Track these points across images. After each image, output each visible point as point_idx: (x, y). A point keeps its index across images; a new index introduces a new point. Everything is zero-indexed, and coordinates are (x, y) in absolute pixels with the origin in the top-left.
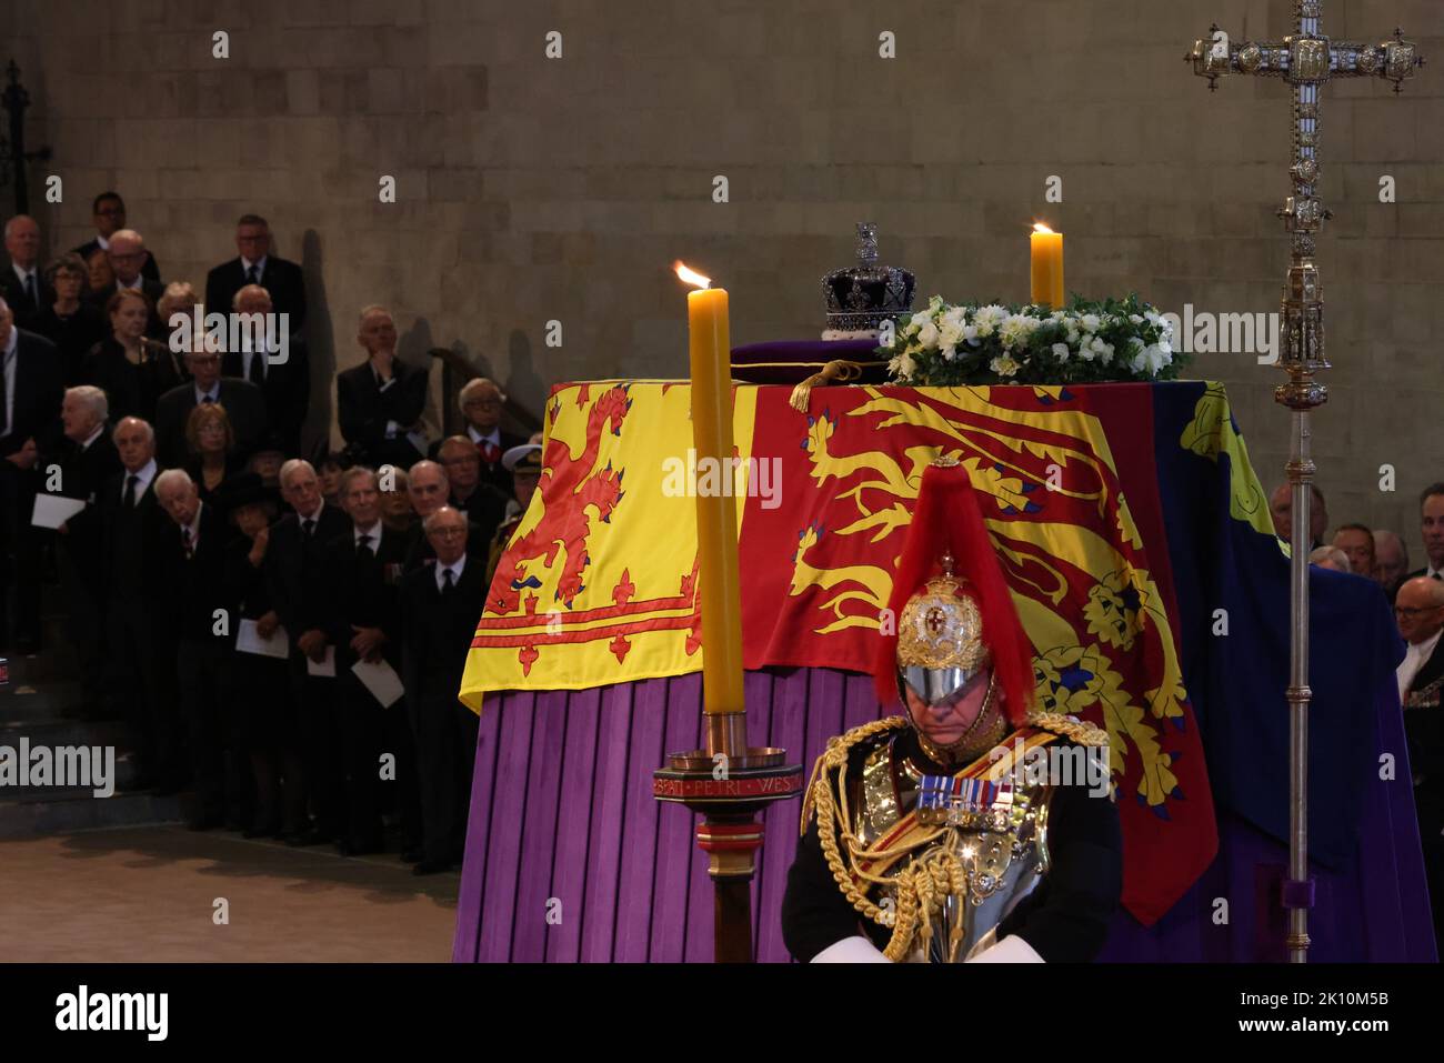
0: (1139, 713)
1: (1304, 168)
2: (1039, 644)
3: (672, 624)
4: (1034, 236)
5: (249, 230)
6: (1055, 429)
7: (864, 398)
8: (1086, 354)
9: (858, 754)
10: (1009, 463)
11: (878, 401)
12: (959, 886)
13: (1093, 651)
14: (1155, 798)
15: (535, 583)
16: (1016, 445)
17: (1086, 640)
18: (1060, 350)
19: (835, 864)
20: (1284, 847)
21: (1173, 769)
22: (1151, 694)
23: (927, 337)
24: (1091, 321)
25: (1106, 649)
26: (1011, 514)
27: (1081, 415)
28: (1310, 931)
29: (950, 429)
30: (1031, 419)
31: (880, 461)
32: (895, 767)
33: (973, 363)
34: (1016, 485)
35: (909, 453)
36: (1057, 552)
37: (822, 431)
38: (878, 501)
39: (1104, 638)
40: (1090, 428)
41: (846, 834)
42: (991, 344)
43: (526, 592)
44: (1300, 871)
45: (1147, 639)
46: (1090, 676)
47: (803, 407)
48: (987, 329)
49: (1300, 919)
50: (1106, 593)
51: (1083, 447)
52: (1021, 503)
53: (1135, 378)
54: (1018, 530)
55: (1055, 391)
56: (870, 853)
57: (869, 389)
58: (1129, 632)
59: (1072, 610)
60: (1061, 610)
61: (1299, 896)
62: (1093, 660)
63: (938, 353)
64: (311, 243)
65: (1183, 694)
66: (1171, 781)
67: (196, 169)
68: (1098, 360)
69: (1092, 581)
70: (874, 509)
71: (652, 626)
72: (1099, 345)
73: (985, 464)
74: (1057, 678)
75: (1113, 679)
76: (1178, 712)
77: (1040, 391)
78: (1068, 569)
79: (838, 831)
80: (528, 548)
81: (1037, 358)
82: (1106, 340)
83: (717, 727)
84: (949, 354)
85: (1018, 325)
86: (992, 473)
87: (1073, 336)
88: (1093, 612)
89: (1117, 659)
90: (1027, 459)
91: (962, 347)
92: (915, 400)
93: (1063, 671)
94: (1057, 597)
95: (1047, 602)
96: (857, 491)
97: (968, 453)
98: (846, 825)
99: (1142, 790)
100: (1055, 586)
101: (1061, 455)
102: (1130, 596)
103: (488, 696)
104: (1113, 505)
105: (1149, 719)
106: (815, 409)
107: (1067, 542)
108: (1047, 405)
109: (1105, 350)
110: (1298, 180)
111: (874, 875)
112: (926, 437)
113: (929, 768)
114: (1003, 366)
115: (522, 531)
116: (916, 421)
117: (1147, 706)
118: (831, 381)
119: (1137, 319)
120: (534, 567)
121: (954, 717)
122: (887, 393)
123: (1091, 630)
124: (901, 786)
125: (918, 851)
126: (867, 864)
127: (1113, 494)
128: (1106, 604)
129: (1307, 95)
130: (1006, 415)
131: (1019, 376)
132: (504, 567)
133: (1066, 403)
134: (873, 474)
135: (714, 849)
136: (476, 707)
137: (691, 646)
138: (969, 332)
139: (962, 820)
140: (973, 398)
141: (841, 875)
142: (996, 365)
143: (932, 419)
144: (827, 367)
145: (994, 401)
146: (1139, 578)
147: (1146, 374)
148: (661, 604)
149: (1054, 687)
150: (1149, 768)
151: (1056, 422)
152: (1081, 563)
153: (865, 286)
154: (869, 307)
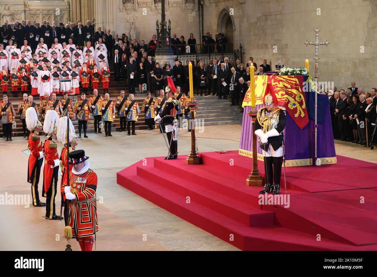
0: (301, 108)
1: (317, 54)
2: (291, 101)
3: (260, 99)
4: (306, 61)
5: (265, 61)
6: (293, 80)
7: (276, 77)
8: (297, 73)
9: (262, 110)
10: (289, 83)
11: (277, 77)
12: (270, 123)
13: (296, 102)
14: (302, 117)
15: (249, 95)
16: (290, 82)
17: (295, 101)
18: (295, 72)
19: (259, 121)
20: (314, 121)
21: (304, 114)
22: (302, 106)
23: (282, 71)
24: (298, 69)
25: (298, 102)
26: (289, 88)
27: (296, 79)
28: (317, 130)
29: (284, 80)
30: (291, 79)
31: (277, 83)
32: (265, 112)
33: (286, 74)
34: (290, 85)
35: (280, 82)
36: (293, 92)
37: (273, 80)
38: (277, 87)
39: (297, 101)
40: (297, 80)
41: (260, 118)
42: (288, 72)
43: (248, 96)
44: (316, 124)
45: (302, 101)
46: (296, 104)
47: (271, 78)
48: (288, 70)
49: (316, 128)
50: (298, 96)
51: (296, 82)
52: (290, 87)
53: (303, 75)
54: (290, 90)
55: (293, 76)
56: (262, 120)
57: (277, 76)
58: (300, 100)
59: (294, 98)
60: (293, 98)
61: (316, 126)
62: (296, 103)
63: (283, 73)
64: (270, 62)
65: (305, 106)
66: (304, 115)
67: (259, 55)
68: (299, 73)
69: (296, 95)
70: (277, 88)
71: (258, 99)
72: (299, 72)
73: (287, 83)
74: (292, 104)
75: (299, 105)
76: (305, 108)
77: (292, 76)
78: (294, 94)
79: (259, 117)
80: (248, 92)
81: (292, 73)
82: (300, 71)
83: (253, 108)
84: (284, 73)
85: (291, 70)
86: (288, 84)
87: (296, 71)
88: (297, 98)
89: (299, 103)
90: (291, 83)
91: (285, 72)
92: (281, 77)
93: (293, 104)
94: (293, 97)
95: (292, 97)
96: (275, 86)
97: (285, 82)
98: (260, 117)
99: (301, 116)
100: (293, 96)
101: (294, 83)
102: (300, 97)
103: (245, 106)
104: (299, 88)
105: (302, 109)
106: (272, 78)
107: (294, 91)
108: (293, 78)
109: (300, 72)
110: (316, 55)
111: (262, 122)
112: (281, 81)
113: (268, 112)
114: (289, 74)
115: (248, 90)
116: (281, 79)
117: (302, 107)
118: (274, 75)
119: (303, 69)
120: (249, 94)
121: (270, 107)
122: (278, 76)
123: (296, 100)
124: (265, 113)
125: (266, 120)
126: (262, 121)
127: (299, 86)
128: (298, 97)
129: (317, 47)
130: (289, 79)
131: (291, 75)
132: (246, 94)
133: (295, 77)
134: (277, 84)
135: (252, 120)
136: (243, 107)
137: (261, 101)
138: (286, 71)
139: (270, 117)
140: (286, 77)
141: (259, 122)
142: (288, 74)
143: (282, 79)
144: (274, 74)
145: (288, 77)
146: (301, 95)
147: (304, 75)
148: (259, 97)
149: (292, 105)
150: (302, 113)
151: (294, 79)
152: (296, 93)
153: (279, 66)
154: (279, 68)
